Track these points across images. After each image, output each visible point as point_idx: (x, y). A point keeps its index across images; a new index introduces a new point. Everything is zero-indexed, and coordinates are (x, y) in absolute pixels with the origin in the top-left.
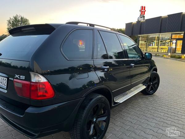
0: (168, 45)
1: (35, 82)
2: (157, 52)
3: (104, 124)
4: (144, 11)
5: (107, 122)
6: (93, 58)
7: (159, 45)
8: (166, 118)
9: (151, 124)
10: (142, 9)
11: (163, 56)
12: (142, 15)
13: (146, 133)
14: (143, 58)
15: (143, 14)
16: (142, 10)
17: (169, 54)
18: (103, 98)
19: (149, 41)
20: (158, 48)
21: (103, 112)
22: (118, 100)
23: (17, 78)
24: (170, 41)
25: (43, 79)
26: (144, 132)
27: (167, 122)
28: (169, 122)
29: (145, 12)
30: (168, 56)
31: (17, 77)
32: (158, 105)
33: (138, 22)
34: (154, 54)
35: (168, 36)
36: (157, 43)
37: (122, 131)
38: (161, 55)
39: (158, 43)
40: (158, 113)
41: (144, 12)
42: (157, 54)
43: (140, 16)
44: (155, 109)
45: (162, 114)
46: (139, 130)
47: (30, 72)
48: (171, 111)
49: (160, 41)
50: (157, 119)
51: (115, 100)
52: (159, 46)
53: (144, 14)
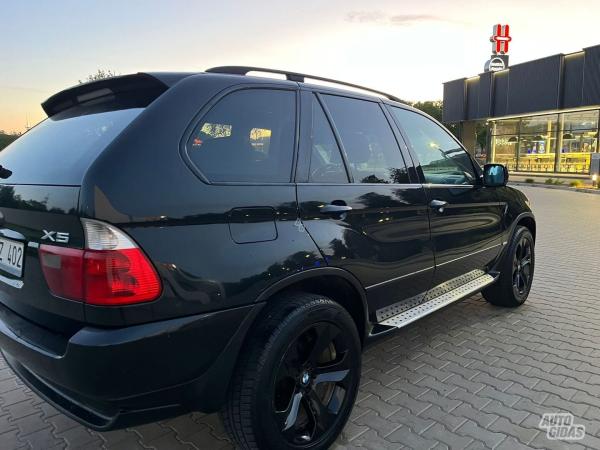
0: (593, 149)
1: (100, 249)
2: (555, 172)
3: (340, 393)
4: (506, 39)
5: (351, 387)
6: (293, 179)
7: (561, 148)
8: (558, 379)
9: (505, 398)
10: (499, 35)
11: (572, 185)
12: (499, 54)
13: (483, 427)
14: (478, 182)
15: (502, 48)
16: (499, 38)
17: (595, 177)
18: (331, 306)
19: (527, 138)
20: (556, 159)
21: (334, 354)
22: (390, 320)
23: (48, 241)
24: (595, 133)
25: (122, 242)
26: (479, 425)
27: (561, 391)
28: (568, 394)
29: (510, 44)
30: (589, 184)
31: (48, 238)
32: (538, 339)
33: (487, 76)
34: (544, 180)
35: (590, 119)
36: (552, 141)
37: (403, 419)
38: (568, 181)
39: (557, 141)
40: (534, 363)
41: (506, 43)
42: (555, 180)
43: (493, 57)
44: (526, 352)
45: (548, 368)
46: (463, 416)
47: (83, 219)
48: (579, 357)
49: (562, 134)
50: (526, 382)
51: (379, 318)
52: (561, 154)
53: (506, 49)
